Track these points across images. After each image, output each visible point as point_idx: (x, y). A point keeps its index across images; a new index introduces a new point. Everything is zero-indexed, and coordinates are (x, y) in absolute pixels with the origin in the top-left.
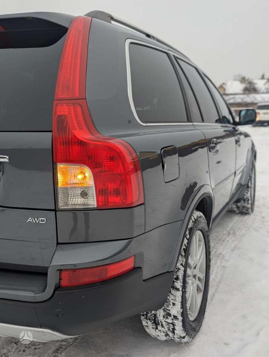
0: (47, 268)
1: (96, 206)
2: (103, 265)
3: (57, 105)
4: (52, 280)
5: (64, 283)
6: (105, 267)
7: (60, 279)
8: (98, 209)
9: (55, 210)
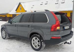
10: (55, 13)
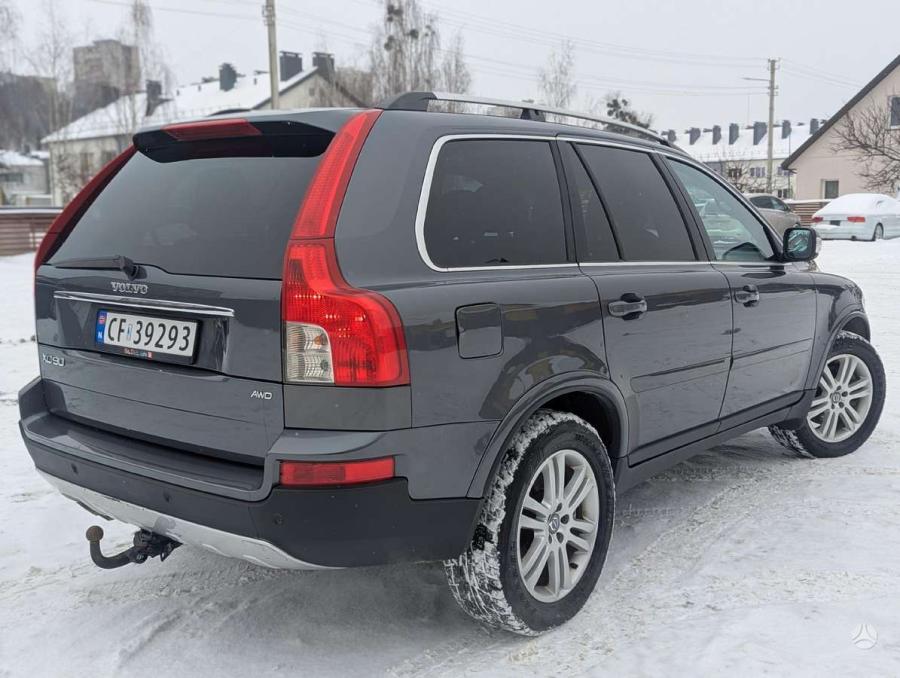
0: (263, 460)
1: (333, 381)
2: (340, 462)
3: (292, 245)
4: (270, 476)
5: (286, 480)
6: (342, 465)
7: (281, 474)
8: (335, 385)
9: (282, 383)
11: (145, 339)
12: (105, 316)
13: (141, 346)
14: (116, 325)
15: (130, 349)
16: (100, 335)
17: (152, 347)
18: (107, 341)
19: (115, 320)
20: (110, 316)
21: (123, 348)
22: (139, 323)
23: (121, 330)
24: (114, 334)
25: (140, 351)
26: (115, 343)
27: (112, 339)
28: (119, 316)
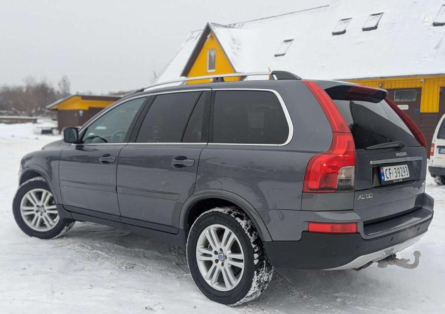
10: (327, 90)
11: (398, 175)
12: (383, 169)
13: (398, 178)
14: (388, 171)
15: (395, 180)
16: (383, 178)
17: (401, 177)
18: (386, 179)
19: (387, 170)
20: (385, 168)
21: (393, 181)
22: (395, 169)
23: (390, 173)
24: (388, 176)
25: (399, 179)
26: (389, 179)
27: (388, 178)
28: (388, 168)
